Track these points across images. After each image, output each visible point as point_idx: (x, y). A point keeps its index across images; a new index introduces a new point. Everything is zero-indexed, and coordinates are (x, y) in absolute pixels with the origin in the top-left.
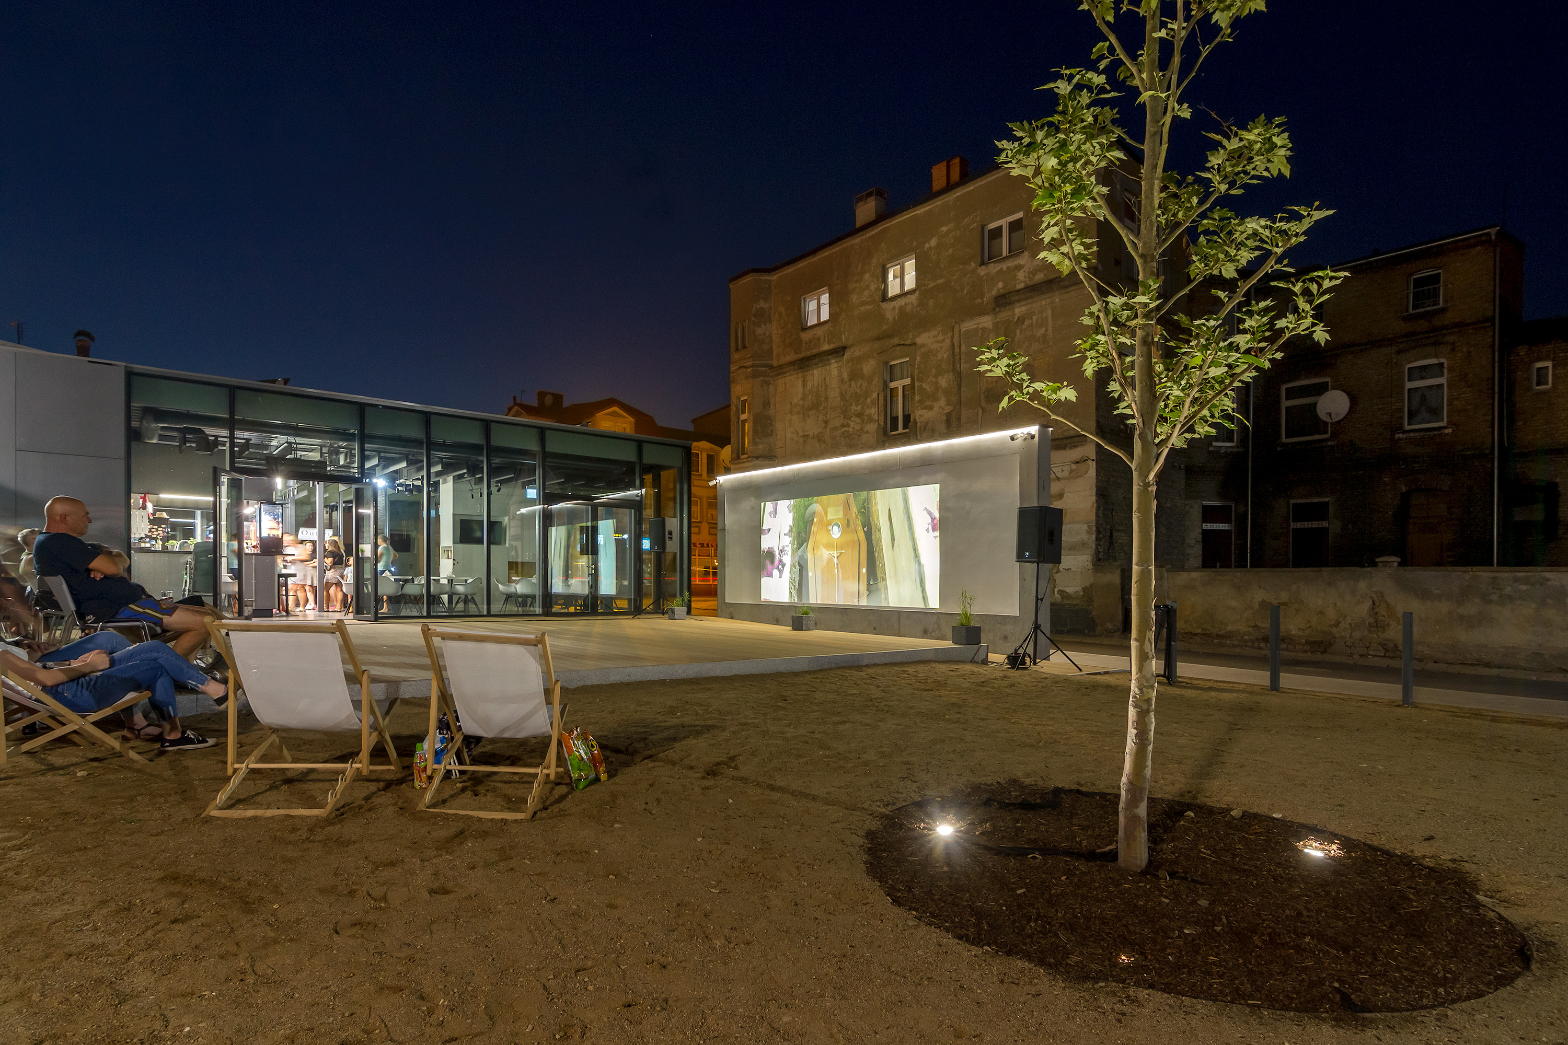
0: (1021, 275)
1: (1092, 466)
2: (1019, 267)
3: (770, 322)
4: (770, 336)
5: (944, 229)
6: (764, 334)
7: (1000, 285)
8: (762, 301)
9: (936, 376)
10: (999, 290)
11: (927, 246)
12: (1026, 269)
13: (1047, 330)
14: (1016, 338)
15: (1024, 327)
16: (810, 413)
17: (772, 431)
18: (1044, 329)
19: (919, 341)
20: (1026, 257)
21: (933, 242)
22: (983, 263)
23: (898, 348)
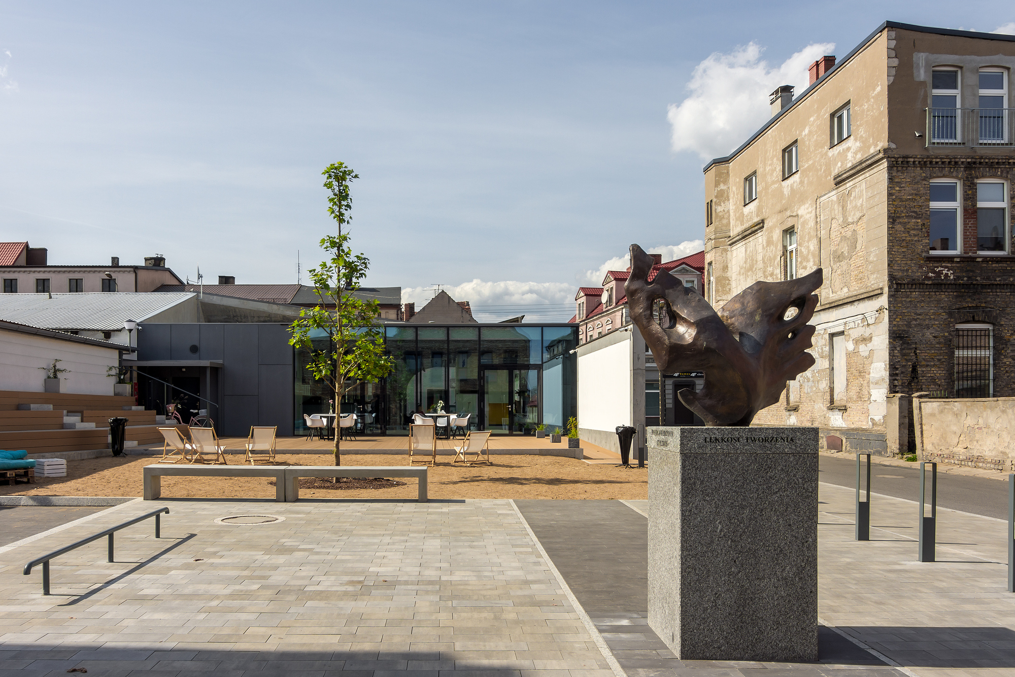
0: (850, 155)
1: (886, 312)
2: (849, 149)
3: (729, 200)
4: (728, 211)
5: (812, 119)
6: (724, 210)
7: (839, 164)
8: (722, 185)
9: (808, 242)
10: (838, 168)
11: (804, 134)
12: (852, 150)
13: (863, 200)
14: (848, 208)
15: (852, 198)
16: (749, 274)
17: (730, 289)
18: (861, 200)
19: (800, 212)
20: (852, 140)
21: (807, 131)
22: (832, 147)
23: (789, 219)
